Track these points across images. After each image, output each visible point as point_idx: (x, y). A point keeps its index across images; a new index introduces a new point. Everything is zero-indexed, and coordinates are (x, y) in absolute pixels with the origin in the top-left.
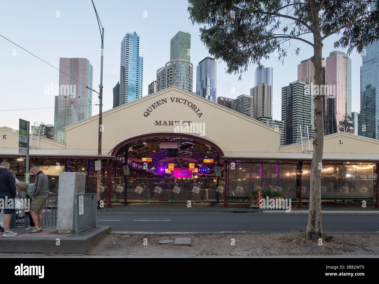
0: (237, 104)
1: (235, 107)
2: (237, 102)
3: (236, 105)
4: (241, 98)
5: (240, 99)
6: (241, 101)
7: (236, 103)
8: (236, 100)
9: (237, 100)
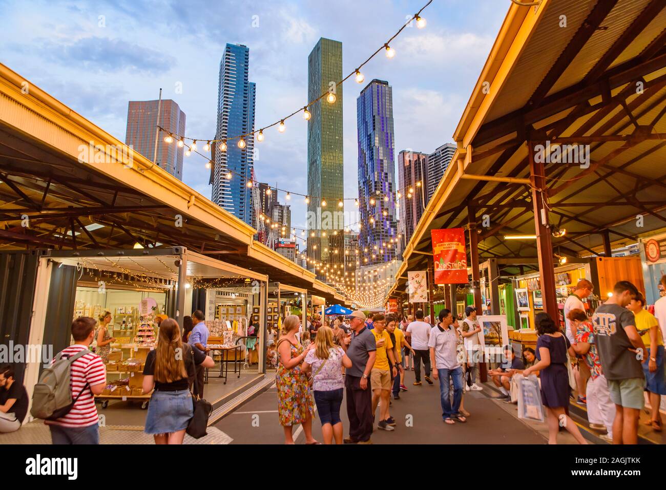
0: (435, 161)
1: (433, 167)
2: (436, 157)
3: (433, 163)
4: (442, 150)
5: (441, 153)
6: (442, 156)
7: (433, 160)
8: (432, 156)
9: (436, 154)
